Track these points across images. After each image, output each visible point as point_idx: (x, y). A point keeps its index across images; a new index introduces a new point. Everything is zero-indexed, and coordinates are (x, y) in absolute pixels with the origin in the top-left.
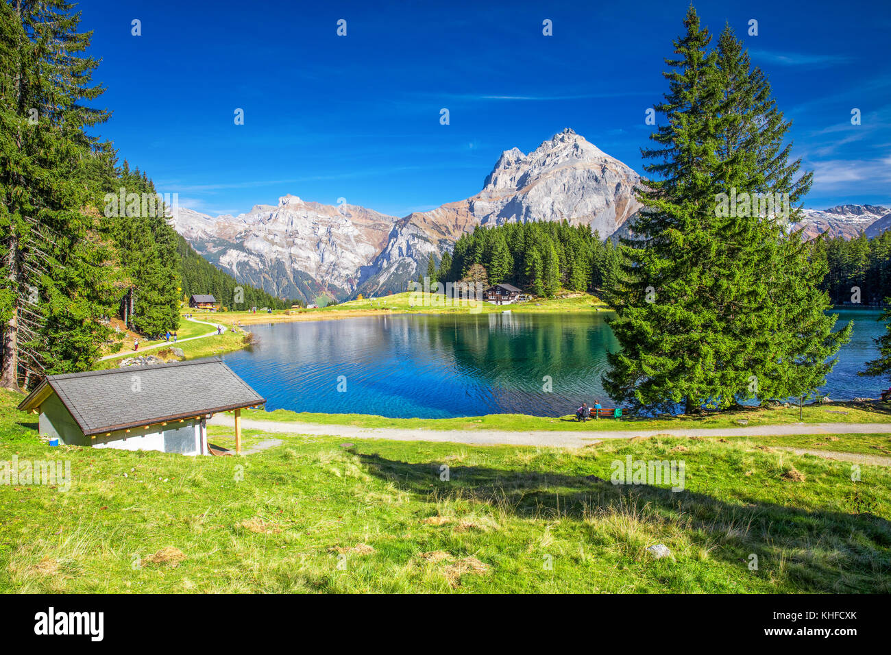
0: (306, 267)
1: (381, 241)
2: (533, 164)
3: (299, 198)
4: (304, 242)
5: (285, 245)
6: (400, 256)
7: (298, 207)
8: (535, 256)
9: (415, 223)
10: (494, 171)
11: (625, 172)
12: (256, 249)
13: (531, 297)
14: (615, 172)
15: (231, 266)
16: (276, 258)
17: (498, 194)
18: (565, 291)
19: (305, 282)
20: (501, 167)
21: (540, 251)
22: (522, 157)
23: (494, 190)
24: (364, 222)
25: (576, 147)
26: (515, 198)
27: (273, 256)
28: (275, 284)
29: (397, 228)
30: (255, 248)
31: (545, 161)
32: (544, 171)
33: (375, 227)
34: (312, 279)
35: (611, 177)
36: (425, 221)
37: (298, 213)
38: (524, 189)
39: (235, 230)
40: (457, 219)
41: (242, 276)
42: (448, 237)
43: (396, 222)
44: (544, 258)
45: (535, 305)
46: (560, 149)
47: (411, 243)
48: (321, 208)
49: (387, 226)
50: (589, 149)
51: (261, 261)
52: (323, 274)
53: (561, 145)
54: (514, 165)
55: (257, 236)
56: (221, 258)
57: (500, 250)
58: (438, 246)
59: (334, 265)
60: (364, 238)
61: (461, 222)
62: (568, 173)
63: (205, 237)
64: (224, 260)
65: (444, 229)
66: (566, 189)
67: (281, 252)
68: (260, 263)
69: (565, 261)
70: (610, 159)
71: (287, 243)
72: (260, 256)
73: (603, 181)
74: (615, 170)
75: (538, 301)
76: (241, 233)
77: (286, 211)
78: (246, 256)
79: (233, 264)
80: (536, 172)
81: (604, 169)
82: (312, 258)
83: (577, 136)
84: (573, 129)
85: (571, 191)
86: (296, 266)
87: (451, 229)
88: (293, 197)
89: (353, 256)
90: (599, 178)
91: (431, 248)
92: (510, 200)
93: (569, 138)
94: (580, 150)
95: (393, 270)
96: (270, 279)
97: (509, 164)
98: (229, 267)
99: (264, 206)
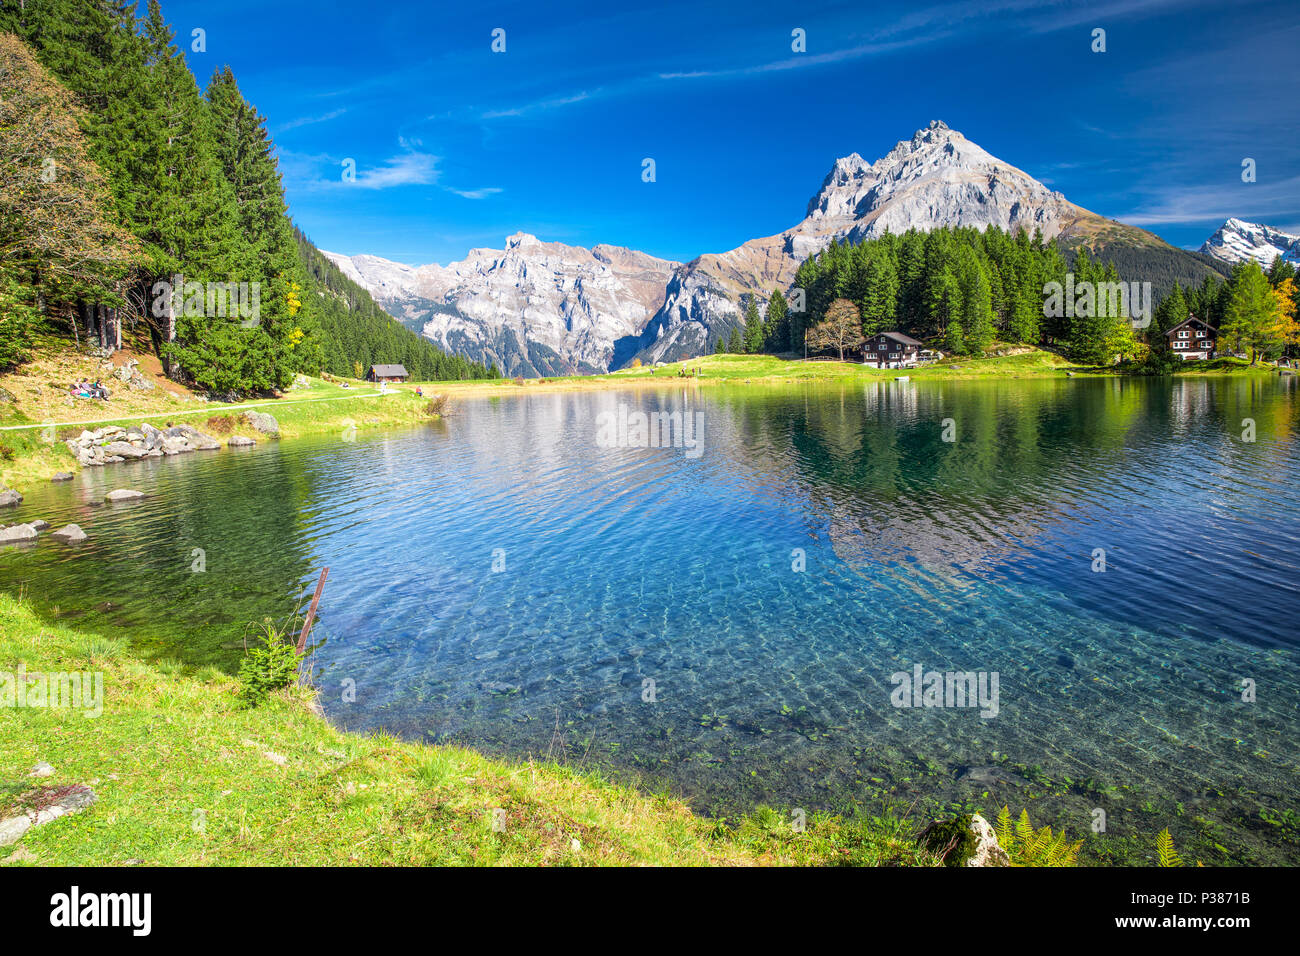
0: (546, 338)
1: (655, 298)
2: (882, 177)
3: (534, 237)
4: (542, 301)
5: (516, 306)
6: (682, 320)
7: (533, 251)
8: (947, 283)
9: (706, 271)
10: (823, 190)
11: (1026, 186)
12: (476, 312)
13: (941, 356)
14: (1011, 187)
15: (440, 337)
16: (503, 325)
17: (830, 225)
18: (1002, 345)
19: (546, 360)
20: (834, 183)
21: (956, 274)
22: (866, 167)
23: (823, 218)
24: (629, 270)
25: (949, 149)
26: (856, 230)
27: (499, 322)
28: (502, 363)
29: (678, 278)
30: (472, 311)
31: (901, 173)
32: (900, 188)
33: (645, 277)
34: (554, 354)
35: (1005, 195)
36: (720, 267)
37: (534, 258)
38: (869, 216)
39: (444, 286)
40: (767, 263)
41: (455, 351)
42: (753, 290)
43: (678, 269)
44: (963, 287)
45: (950, 367)
46: (924, 153)
47: (700, 299)
48: (567, 251)
49: (663, 276)
50: (969, 152)
51: (482, 329)
52: (571, 348)
53: (926, 147)
54: (851, 180)
55: (475, 294)
56: (425, 326)
57: (880, 274)
58: (739, 304)
59: (587, 335)
60: (630, 293)
61: (774, 268)
62: (937, 191)
63: (402, 297)
64: (430, 330)
65: (748, 279)
66: (934, 214)
67: (510, 317)
68: (480, 333)
69: (1001, 291)
70: (1002, 166)
71: (519, 303)
72: (480, 323)
73: (991, 202)
74: (1011, 183)
75: (955, 361)
76: (452, 290)
77: (516, 256)
78: (460, 323)
79: (441, 334)
80: (887, 188)
81: (993, 182)
82: (555, 325)
83: (951, 132)
84: (945, 121)
85: (941, 218)
86: (532, 336)
87: (758, 278)
88: (526, 235)
89: (615, 320)
90: (986, 196)
91: (728, 307)
92: (847, 232)
93: (938, 136)
94: (955, 154)
95: (672, 340)
96: (496, 356)
97: (845, 178)
98: (436, 339)
99: (484, 250)
